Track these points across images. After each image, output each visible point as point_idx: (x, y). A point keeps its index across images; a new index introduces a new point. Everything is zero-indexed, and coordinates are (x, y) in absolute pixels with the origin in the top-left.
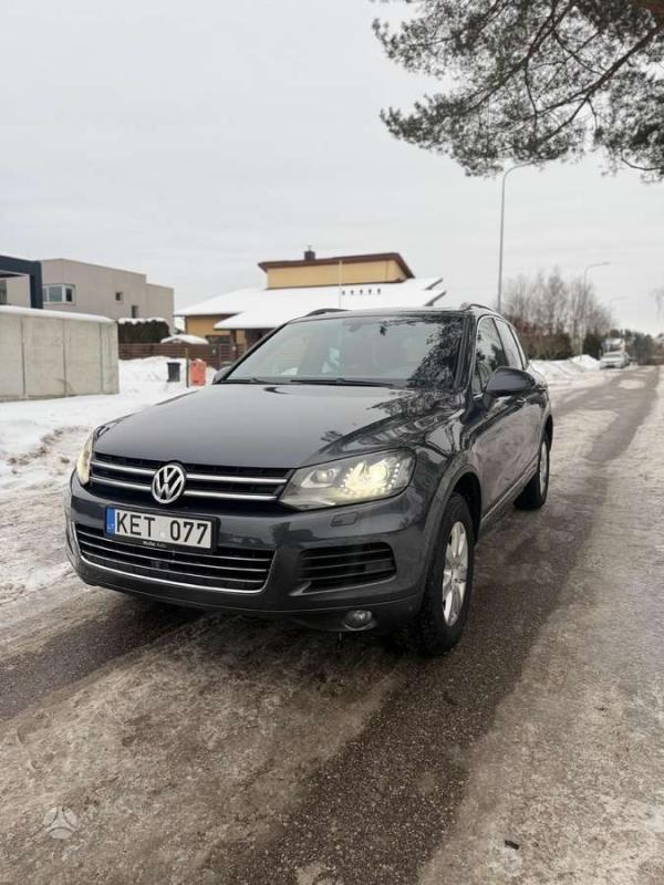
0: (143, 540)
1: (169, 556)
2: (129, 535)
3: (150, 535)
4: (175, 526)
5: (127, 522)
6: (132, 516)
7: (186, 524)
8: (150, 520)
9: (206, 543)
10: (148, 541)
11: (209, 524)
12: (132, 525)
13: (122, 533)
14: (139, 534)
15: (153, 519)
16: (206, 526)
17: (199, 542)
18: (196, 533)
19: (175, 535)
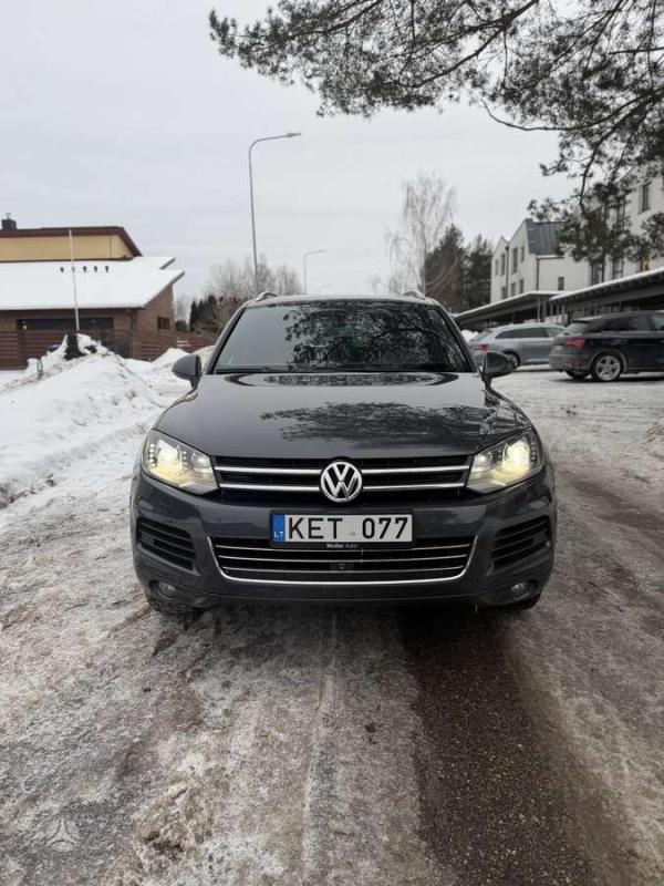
0: (326, 543)
1: (358, 556)
2: (306, 539)
3: (335, 537)
4: (369, 524)
5: (304, 527)
6: (310, 520)
7: (381, 521)
8: (335, 521)
9: (407, 536)
10: (333, 543)
11: (409, 517)
12: (311, 529)
13: (296, 538)
14: (322, 537)
15: (341, 520)
16: (405, 520)
17: (398, 537)
18: (394, 528)
19: (369, 532)
